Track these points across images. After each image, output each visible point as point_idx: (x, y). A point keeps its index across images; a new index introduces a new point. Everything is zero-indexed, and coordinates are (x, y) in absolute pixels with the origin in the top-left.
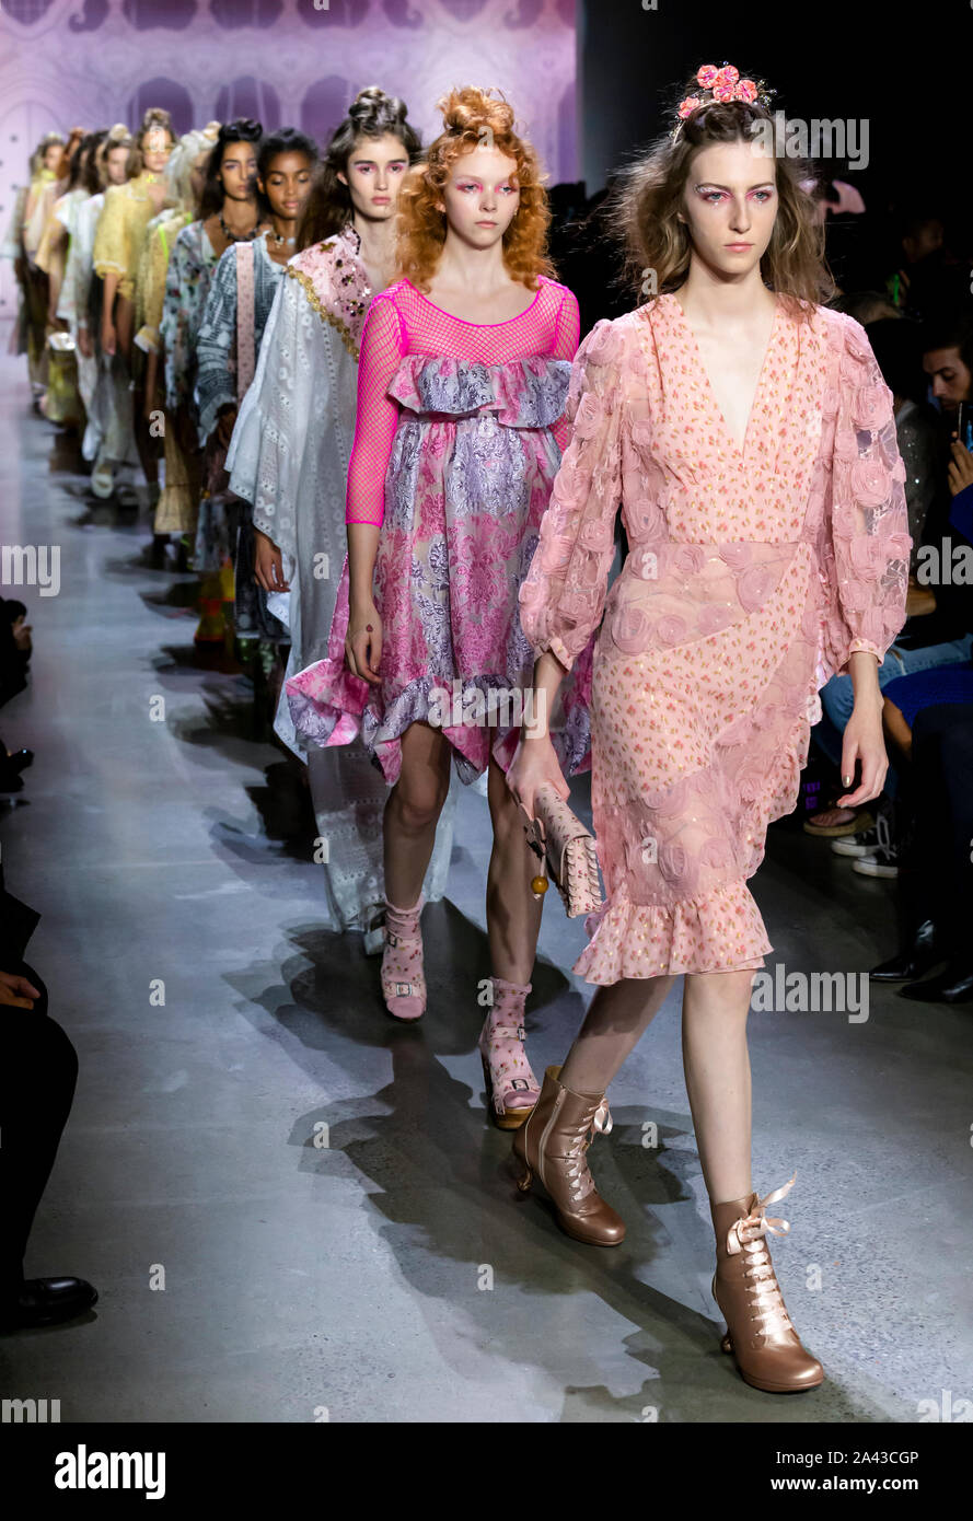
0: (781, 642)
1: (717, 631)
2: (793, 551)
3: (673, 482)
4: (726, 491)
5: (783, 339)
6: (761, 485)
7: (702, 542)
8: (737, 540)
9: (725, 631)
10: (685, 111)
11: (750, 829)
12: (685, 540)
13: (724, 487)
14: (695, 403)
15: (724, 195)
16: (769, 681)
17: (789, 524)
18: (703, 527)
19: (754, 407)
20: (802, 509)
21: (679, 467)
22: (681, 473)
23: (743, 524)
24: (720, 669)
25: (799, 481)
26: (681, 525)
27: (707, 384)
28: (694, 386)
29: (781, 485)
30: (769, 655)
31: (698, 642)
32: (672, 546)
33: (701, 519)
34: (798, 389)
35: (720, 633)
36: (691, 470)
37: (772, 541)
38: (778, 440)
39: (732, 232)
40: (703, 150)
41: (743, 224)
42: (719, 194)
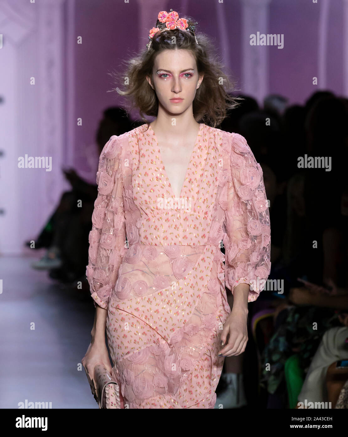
0: (196, 294)
1: (163, 288)
2: (203, 250)
3: (144, 216)
4: (169, 221)
5: (200, 146)
6: (186, 218)
7: (156, 245)
8: (173, 244)
9: (167, 288)
10: (153, 34)
11: (186, 384)
12: (148, 244)
13: (167, 219)
14: (157, 178)
15: (169, 75)
16: (192, 312)
17: (200, 237)
18: (156, 237)
19: (185, 180)
20: (208, 229)
21: (147, 209)
22: (147, 212)
23: (176, 237)
24: (165, 306)
25: (206, 216)
26: (146, 236)
27: (164, 168)
28: (157, 170)
29: (196, 218)
30: (190, 300)
31: (154, 294)
32: (143, 246)
33: (155, 233)
34: (206, 171)
35: (164, 290)
36: (152, 210)
37: (192, 244)
38: (196, 196)
39: (173, 93)
40: (159, 53)
41: (177, 89)
42: (167, 75)
